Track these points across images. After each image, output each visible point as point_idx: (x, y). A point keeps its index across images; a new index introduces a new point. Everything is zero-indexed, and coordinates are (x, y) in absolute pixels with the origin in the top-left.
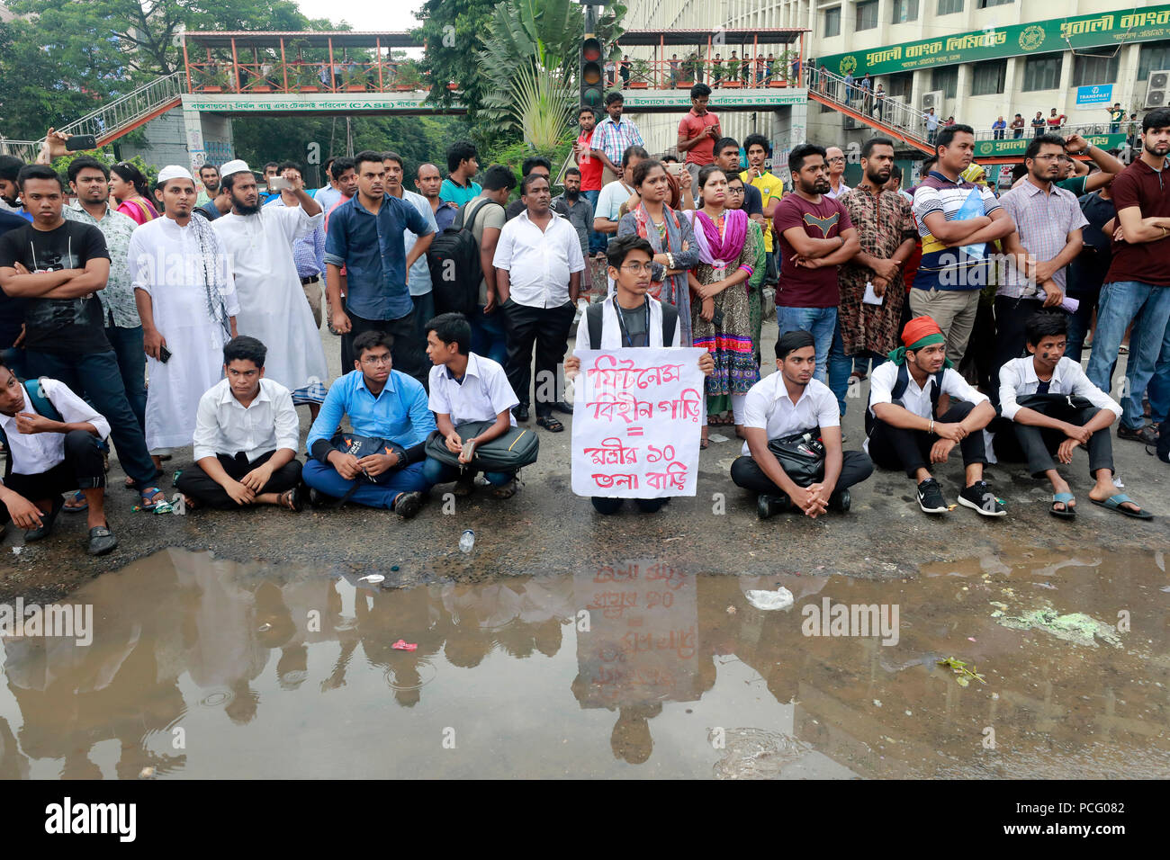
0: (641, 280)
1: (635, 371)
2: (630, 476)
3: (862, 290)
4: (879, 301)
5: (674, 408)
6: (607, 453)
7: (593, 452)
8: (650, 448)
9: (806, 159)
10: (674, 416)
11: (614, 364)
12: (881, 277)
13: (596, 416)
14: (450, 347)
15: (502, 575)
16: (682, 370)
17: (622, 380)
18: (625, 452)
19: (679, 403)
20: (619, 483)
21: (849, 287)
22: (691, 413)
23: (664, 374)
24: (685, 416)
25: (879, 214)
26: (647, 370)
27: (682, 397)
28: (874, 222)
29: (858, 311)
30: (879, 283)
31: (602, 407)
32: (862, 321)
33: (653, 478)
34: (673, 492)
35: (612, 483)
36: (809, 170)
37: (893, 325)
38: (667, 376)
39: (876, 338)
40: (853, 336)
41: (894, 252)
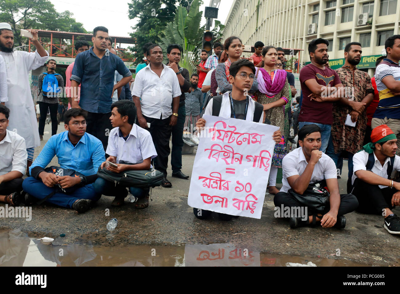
0: (246, 83)
1: (236, 133)
2: (223, 199)
3: (345, 118)
4: (354, 125)
5: (255, 161)
6: (212, 181)
7: (205, 179)
8: (238, 182)
9: (318, 45)
10: (254, 166)
11: (225, 127)
12: (355, 111)
13: (209, 157)
14: (123, 118)
15: (130, 243)
16: (263, 138)
17: (228, 138)
18: (223, 183)
19: (258, 158)
20: (216, 202)
21: (338, 116)
22: (264, 165)
23: (252, 139)
24: (260, 167)
25: (354, 80)
26: (243, 134)
27: (260, 155)
28: (351, 84)
29: (342, 130)
30: (354, 114)
31: (214, 152)
32: (344, 134)
33: (236, 203)
34: (247, 214)
35: (212, 201)
36: (319, 51)
37: (361, 139)
38: (254, 140)
39: (350, 145)
40: (339, 143)
41: (362, 99)
